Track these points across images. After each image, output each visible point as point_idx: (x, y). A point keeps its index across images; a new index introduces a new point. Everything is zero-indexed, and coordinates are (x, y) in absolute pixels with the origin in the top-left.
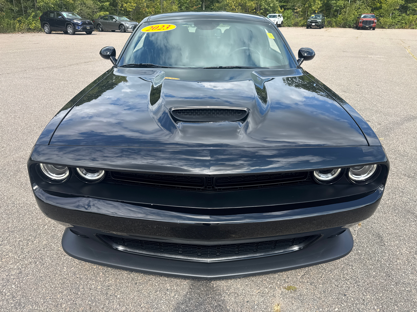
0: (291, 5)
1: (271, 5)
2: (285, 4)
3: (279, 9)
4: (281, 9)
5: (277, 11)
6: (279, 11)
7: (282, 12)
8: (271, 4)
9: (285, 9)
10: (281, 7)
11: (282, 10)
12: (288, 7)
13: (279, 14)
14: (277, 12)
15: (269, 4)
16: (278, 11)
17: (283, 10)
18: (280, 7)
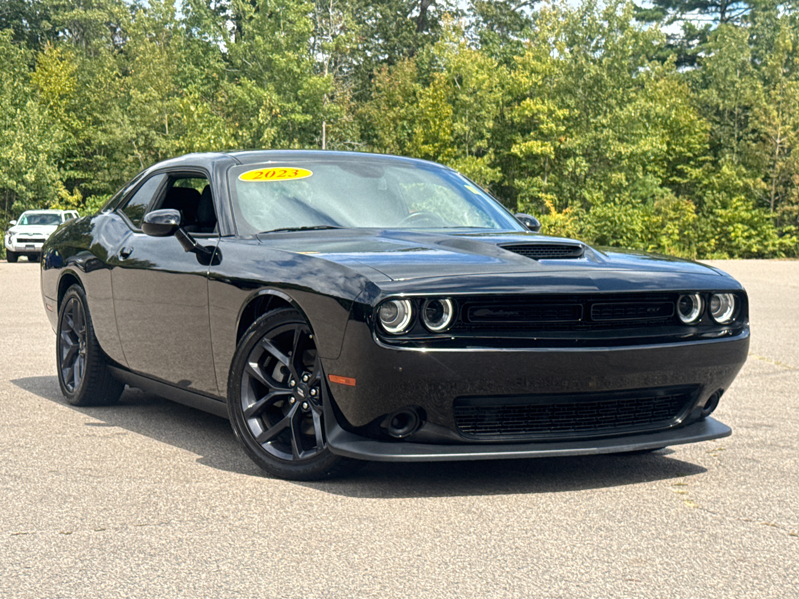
0: (107, 178)
1: (27, 176)
2: (78, 175)
3: (64, 193)
4: (72, 194)
5: (53, 199)
6: (61, 200)
7: (76, 204)
8: (26, 173)
9: (86, 193)
10: (70, 185)
11: (75, 197)
12: (98, 184)
13: (68, 212)
14: (57, 203)
15: (20, 173)
16: (57, 199)
17: (78, 196)
18: (65, 184)
